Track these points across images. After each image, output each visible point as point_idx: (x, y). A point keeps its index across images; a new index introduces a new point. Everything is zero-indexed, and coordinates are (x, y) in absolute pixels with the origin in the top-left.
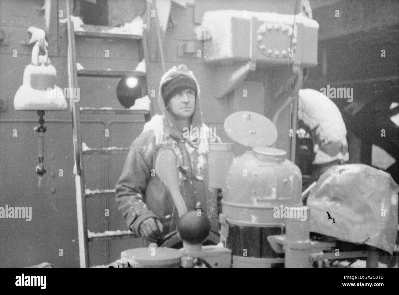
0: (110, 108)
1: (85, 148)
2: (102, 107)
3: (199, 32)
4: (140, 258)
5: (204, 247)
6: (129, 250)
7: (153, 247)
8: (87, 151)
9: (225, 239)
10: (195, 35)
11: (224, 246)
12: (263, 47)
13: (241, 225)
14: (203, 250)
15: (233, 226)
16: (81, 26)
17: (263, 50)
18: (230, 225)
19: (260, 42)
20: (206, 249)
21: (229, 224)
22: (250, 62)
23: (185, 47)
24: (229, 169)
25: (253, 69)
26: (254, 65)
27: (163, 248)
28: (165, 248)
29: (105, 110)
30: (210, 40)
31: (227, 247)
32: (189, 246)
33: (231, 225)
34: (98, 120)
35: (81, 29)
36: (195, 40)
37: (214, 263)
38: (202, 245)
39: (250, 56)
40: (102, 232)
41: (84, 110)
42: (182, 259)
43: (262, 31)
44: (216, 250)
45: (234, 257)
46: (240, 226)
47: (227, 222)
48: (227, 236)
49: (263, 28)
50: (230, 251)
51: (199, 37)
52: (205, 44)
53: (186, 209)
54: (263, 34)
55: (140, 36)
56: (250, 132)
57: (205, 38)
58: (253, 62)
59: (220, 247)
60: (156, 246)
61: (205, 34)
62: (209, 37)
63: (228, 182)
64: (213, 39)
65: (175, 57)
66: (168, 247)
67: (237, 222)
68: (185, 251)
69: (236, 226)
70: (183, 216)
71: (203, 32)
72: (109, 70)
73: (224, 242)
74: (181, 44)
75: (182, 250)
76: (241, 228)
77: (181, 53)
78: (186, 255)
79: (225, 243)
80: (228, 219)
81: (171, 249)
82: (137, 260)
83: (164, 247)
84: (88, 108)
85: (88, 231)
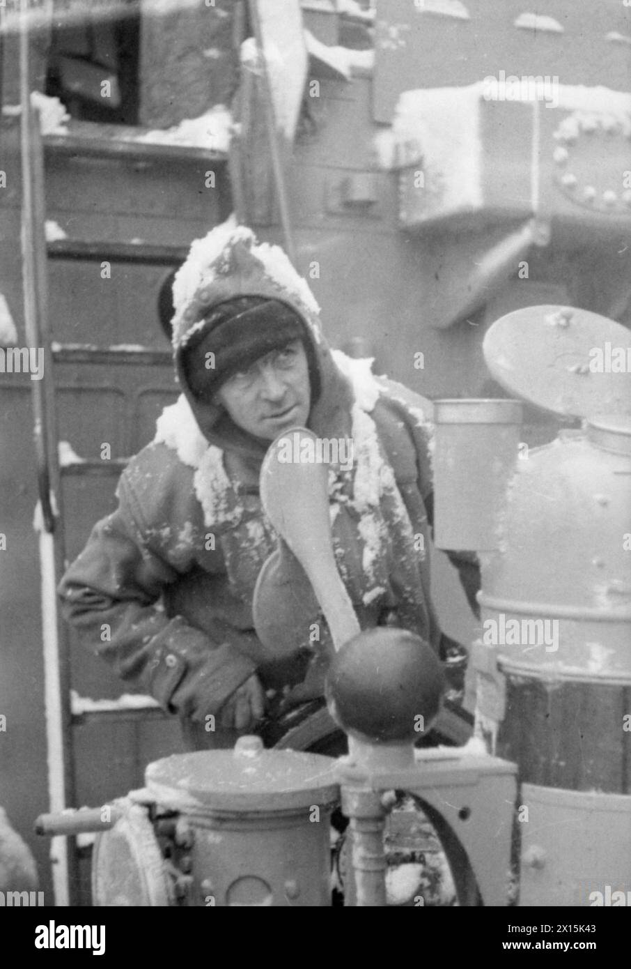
0: (137, 348)
1: (68, 456)
2: (117, 343)
3: (385, 146)
4: (207, 786)
5: (420, 753)
6: (173, 756)
7: (246, 747)
8: (72, 466)
9: (493, 727)
10: (375, 154)
11: (490, 751)
12: (568, 179)
13: (550, 679)
14: (416, 762)
15: (521, 681)
16: (63, 124)
17: (571, 187)
18: (512, 678)
19: (562, 164)
20: (426, 761)
21: (508, 675)
22: (532, 223)
23: (345, 186)
24: (503, 489)
25: (542, 242)
26: (545, 231)
27: (279, 752)
28: (288, 750)
29: (123, 353)
30: (417, 165)
31: (500, 754)
32: (370, 749)
33: (516, 676)
34: (106, 384)
35: (63, 131)
36: (376, 170)
37: (459, 809)
38: (413, 745)
39: (535, 202)
40: (115, 696)
41: (63, 352)
42: (343, 789)
43: (567, 136)
44: (462, 765)
45: (527, 787)
46: (547, 683)
47: (499, 666)
48: (500, 715)
49: (569, 128)
50: (510, 766)
51: (386, 161)
52: (403, 179)
53: (357, 624)
54: (570, 143)
55: (221, 153)
56: (573, 369)
57: (403, 161)
58: (541, 220)
59: (475, 751)
60: (258, 747)
61: (402, 150)
62: (414, 156)
63: (500, 530)
64: (427, 162)
65: (321, 216)
66: (297, 748)
67: (536, 667)
68: (353, 765)
69: (534, 679)
70: (348, 645)
71: (397, 147)
72: (136, 241)
73: (487, 736)
74: (335, 179)
75: (343, 760)
76: (549, 689)
77: (334, 203)
78: (357, 781)
79: (494, 737)
80: (503, 659)
81: (306, 757)
82: (194, 793)
83: (281, 748)
84: (73, 346)
85: (74, 694)
